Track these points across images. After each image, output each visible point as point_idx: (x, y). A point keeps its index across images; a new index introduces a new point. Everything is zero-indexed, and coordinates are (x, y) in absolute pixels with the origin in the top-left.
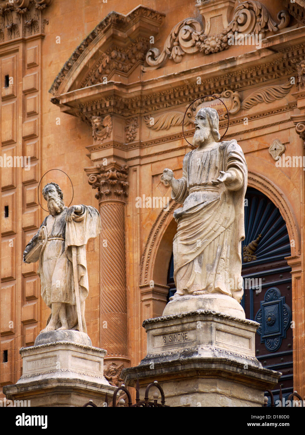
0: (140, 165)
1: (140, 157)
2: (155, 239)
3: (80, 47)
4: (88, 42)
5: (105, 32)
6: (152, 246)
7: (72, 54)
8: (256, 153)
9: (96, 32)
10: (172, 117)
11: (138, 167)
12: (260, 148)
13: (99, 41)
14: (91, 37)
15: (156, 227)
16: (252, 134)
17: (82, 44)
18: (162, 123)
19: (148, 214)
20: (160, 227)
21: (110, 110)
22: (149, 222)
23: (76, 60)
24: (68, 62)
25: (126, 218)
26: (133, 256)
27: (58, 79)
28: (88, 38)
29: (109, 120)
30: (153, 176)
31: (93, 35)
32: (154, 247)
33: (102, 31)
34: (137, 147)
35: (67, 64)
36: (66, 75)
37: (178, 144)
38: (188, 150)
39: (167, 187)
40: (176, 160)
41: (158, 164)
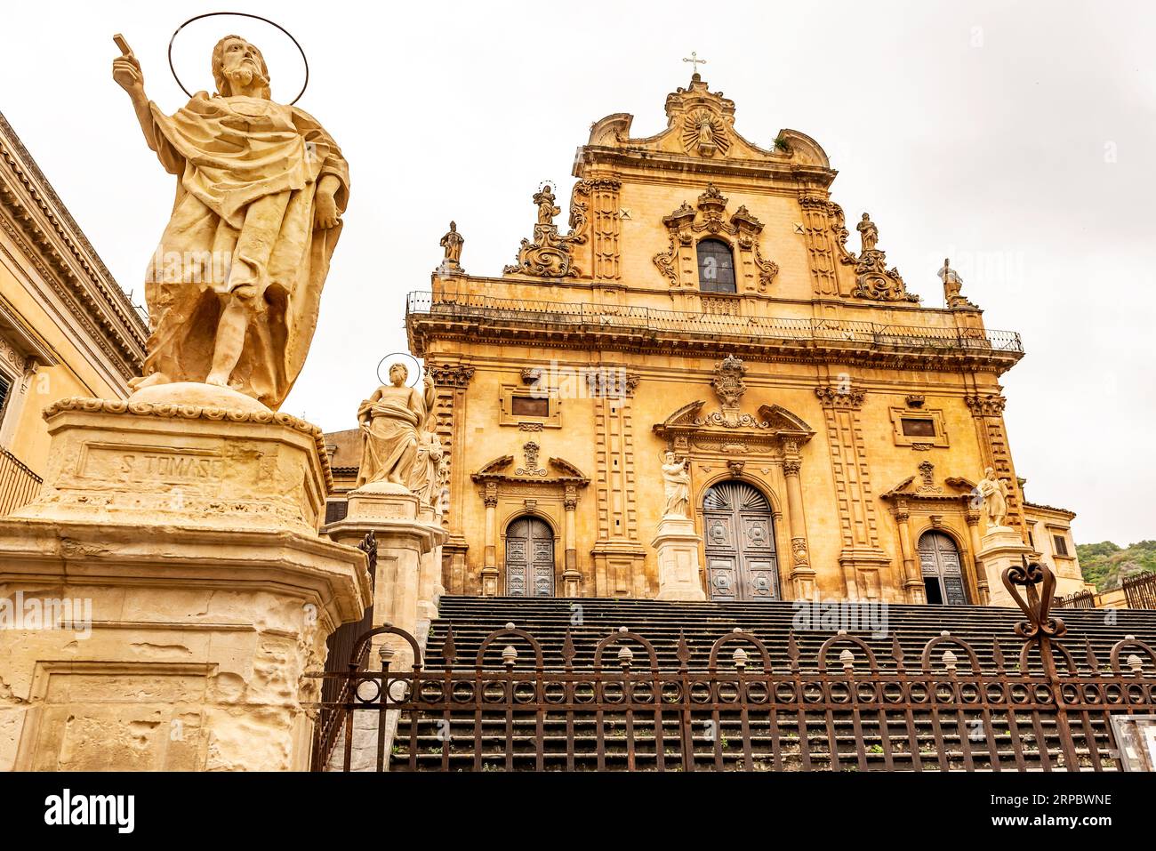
12: (756, 468)
30: (699, 466)
37: (714, 457)
38: (719, 461)
39: (707, 472)
40: (712, 463)
41: (702, 462)
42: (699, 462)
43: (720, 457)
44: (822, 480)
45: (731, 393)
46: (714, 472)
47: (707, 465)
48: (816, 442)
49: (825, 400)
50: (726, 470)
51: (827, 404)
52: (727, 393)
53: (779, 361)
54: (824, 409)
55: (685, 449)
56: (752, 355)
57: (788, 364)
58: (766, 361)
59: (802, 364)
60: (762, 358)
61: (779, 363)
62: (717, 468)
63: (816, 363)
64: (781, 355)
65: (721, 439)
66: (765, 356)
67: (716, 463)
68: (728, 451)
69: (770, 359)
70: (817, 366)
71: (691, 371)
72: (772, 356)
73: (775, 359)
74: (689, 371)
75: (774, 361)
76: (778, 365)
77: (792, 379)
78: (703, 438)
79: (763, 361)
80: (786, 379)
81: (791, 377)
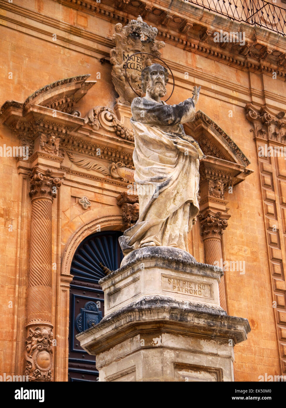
0: (63, 184)
1: (64, 179)
2: (74, 243)
3: (59, 82)
4: (66, 82)
5: (77, 83)
6: (72, 247)
9: (73, 79)
10: (95, 164)
13: (70, 86)
14: (68, 80)
15: (77, 235)
17: (61, 81)
19: (67, 222)
20: (79, 236)
21: (62, 136)
22: (67, 228)
23: (52, 88)
24: (48, 86)
27: (37, 92)
29: (58, 142)
30: (72, 197)
31: (71, 80)
32: (73, 249)
33: (76, 82)
34: (66, 170)
35: (46, 87)
36: (42, 94)
37: (98, 184)
38: (105, 192)
39: (84, 209)
40: (93, 194)
41: (77, 190)
42: (73, 188)
43: (107, 186)
44: (253, 253)
45: (134, 81)
46: (95, 211)
47: (86, 195)
48: (244, 190)
49: (258, 126)
50: (113, 211)
51: (261, 132)
52: (127, 79)
53: (201, 51)
54: (255, 140)
55: (55, 159)
56: (166, 30)
57: (211, 59)
58: (182, 46)
59: (230, 66)
60: (179, 39)
61: (199, 55)
62: (100, 205)
63: (248, 68)
64: (204, 43)
65: (114, 155)
66: (183, 37)
67: (99, 196)
68: (121, 179)
69: (189, 44)
70: (248, 73)
71: (73, 30)
72: (193, 40)
73: (196, 47)
74: (69, 29)
75: (193, 50)
76: (197, 56)
77: (217, 84)
78: (85, 147)
79: (179, 45)
80: (209, 81)
81: (216, 80)
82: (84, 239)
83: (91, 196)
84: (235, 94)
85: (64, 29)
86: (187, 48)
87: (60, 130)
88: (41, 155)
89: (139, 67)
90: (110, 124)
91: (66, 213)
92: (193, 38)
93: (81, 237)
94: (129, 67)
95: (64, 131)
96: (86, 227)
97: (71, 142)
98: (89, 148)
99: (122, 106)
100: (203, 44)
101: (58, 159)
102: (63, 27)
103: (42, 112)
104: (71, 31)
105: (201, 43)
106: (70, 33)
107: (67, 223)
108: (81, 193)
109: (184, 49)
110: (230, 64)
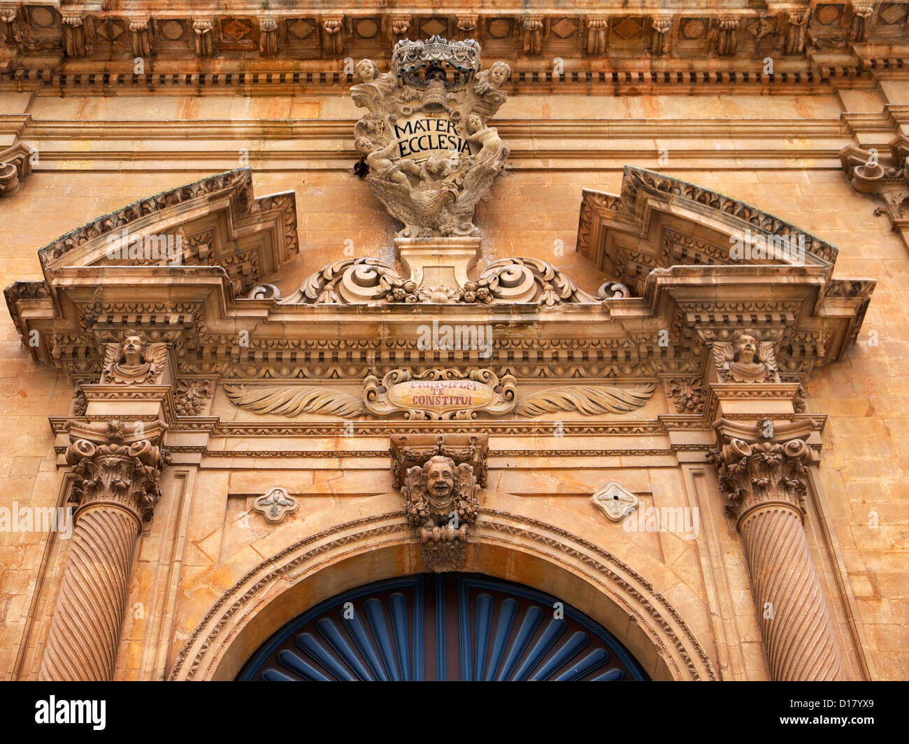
0: (200, 468)
1: (204, 452)
2: (222, 625)
3: (146, 202)
4: (171, 201)
6: (212, 639)
7: (123, 207)
8: (551, 500)
9: (195, 189)
10: (313, 395)
11: (193, 470)
12: (564, 491)
13: (190, 210)
14: (179, 195)
15: (233, 600)
16: (540, 462)
17: (154, 199)
18: (281, 401)
19: (204, 568)
20: (244, 601)
21: (170, 335)
22: (206, 586)
23: (125, 222)
24: (108, 218)
25: (135, 563)
26: (142, 653)
27: (70, 237)
28: (172, 193)
29: (160, 352)
30: (230, 497)
31: (186, 193)
32: (217, 644)
33: (208, 195)
34: (206, 428)
35: (103, 221)
36: (91, 239)
37: (322, 445)
38: (349, 463)
39: (273, 524)
40: (308, 475)
41: (251, 474)
42: (235, 474)
47: (278, 484)
50: (378, 508)
54: (896, 229)
56: (543, 64)
57: (706, 94)
58: (608, 87)
59: (770, 94)
60: (589, 74)
61: (667, 94)
62: (332, 500)
63: (824, 81)
64: (667, 60)
65: (371, 356)
66: (598, 64)
67: (330, 475)
68: (400, 414)
69: (621, 75)
70: (835, 93)
71: (271, 130)
72: (630, 64)
73: (648, 75)
74: (260, 130)
75: (641, 87)
76: (662, 100)
77: (731, 136)
78: (272, 356)
79: (596, 88)
80: (704, 135)
81: (724, 128)
82: (261, 607)
83: (301, 481)
84: (798, 145)
85: (246, 134)
86: (622, 86)
87: (160, 320)
88: (97, 394)
89: (446, 140)
90: (373, 291)
91: (204, 545)
92: (629, 59)
93: (251, 604)
94: (416, 147)
95: (174, 319)
96: (270, 570)
97: (221, 351)
98: (287, 356)
99: (411, 244)
100: (663, 64)
101: (153, 394)
102: (243, 130)
103: (89, 282)
104: (264, 133)
105: (657, 64)
106: (265, 139)
107: (205, 573)
108: (264, 480)
109: (617, 94)
110: (770, 90)
